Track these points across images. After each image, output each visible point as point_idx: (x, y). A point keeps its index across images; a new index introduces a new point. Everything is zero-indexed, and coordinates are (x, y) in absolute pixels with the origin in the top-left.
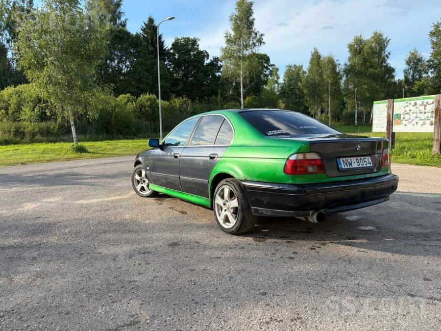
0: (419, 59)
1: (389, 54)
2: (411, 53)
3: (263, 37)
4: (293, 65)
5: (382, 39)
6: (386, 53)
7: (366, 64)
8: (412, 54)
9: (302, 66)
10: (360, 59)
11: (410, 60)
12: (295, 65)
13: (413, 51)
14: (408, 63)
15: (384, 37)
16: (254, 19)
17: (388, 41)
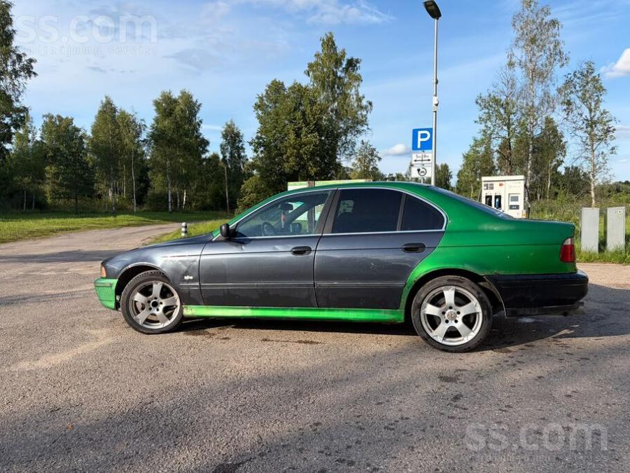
0: (237, 134)
1: (201, 122)
2: (227, 125)
3: (33, 64)
4: (55, 115)
5: (192, 102)
6: (197, 120)
7: (178, 131)
8: (229, 126)
9: (72, 119)
10: (172, 123)
11: (226, 134)
12: (59, 116)
13: (229, 123)
14: (225, 136)
15: (194, 100)
16: (14, 31)
17: (199, 105)
